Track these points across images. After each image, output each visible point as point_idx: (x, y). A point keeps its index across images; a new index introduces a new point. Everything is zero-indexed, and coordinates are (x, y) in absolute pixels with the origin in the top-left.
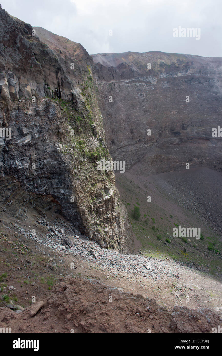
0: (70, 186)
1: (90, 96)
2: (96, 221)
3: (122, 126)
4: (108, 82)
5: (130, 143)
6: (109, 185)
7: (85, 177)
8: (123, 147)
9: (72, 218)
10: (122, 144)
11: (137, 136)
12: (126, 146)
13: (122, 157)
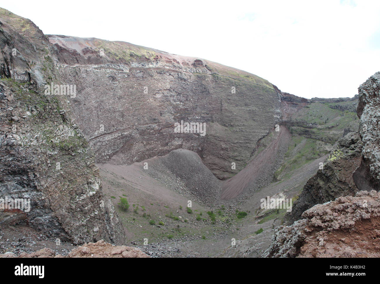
0: (38, 186)
1: (51, 79)
2: (82, 223)
3: (94, 113)
4: (71, 65)
5: (106, 132)
6: (92, 179)
7: (59, 173)
8: (98, 137)
9: (45, 227)
10: (96, 133)
11: (114, 123)
12: (101, 135)
13: (98, 148)
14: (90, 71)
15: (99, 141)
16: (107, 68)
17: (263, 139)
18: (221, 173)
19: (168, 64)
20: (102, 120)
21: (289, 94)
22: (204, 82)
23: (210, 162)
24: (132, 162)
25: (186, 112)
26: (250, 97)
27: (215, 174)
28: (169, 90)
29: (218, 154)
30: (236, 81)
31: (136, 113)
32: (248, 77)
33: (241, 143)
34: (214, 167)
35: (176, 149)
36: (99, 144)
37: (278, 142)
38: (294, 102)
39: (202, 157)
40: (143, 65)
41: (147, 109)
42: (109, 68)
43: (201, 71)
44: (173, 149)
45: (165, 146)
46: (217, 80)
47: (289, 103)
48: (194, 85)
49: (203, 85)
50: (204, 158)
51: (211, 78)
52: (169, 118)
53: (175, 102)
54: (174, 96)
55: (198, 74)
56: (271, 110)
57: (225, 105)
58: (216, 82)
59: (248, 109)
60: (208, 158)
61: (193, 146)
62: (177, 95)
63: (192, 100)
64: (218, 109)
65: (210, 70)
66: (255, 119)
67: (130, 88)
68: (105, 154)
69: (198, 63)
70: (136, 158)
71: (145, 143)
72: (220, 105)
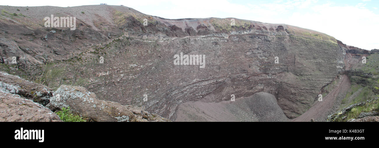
5: (204, 79)
8: (196, 83)
10: (194, 81)
11: (211, 74)
12: (199, 82)
13: (193, 90)
14: (198, 40)
15: (196, 86)
16: (212, 37)
17: (327, 86)
18: (289, 113)
19: (258, 31)
20: (201, 71)
21: (353, 47)
22: (283, 42)
23: (282, 103)
24: (221, 100)
25: (269, 64)
26: (318, 51)
27: (285, 114)
28: (257, 49)
29: (289, 98)
30: (307, 39)
31: (231, 66)
32: (317, 35)
33: (307, 89)
34: (285, 108)
35: (259, 92)
36: (195, 87)
37: (339, 90)
38: (358, 54)
39: (277, 99)
40: (240, 33)
41: (239, 63)
42: (214, 36)
43: (282, 34)
44: (256, 92)
45: (250, 90)
46: (292, 40)
47: (354, 54)
48: (275, 44)
49: (282, 44)
50: (279, 100)
51: (288, 38)
52: (256, 69)
53: (261, 57)
54: (260, 53)
55: (278, 36)
56: (335, 62)
57: (298, 59)
58: (292, 41)
59: (316, 61)
60: (281, 100)
61: (272, 90)
62: (263, 52)
63: (273, 55)
64: (292, 62)
65: (288, 33)
66: (320, 69)
67: (228, 49)
68: (199, 95)
69: (280, 28)
70: (225, 98)
71: (234, 87)
72: (294, 59)
